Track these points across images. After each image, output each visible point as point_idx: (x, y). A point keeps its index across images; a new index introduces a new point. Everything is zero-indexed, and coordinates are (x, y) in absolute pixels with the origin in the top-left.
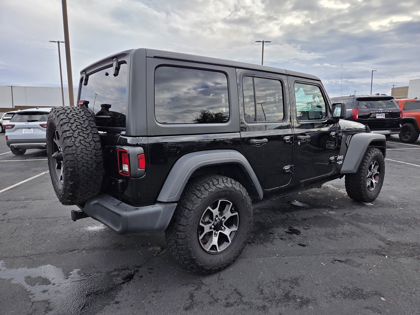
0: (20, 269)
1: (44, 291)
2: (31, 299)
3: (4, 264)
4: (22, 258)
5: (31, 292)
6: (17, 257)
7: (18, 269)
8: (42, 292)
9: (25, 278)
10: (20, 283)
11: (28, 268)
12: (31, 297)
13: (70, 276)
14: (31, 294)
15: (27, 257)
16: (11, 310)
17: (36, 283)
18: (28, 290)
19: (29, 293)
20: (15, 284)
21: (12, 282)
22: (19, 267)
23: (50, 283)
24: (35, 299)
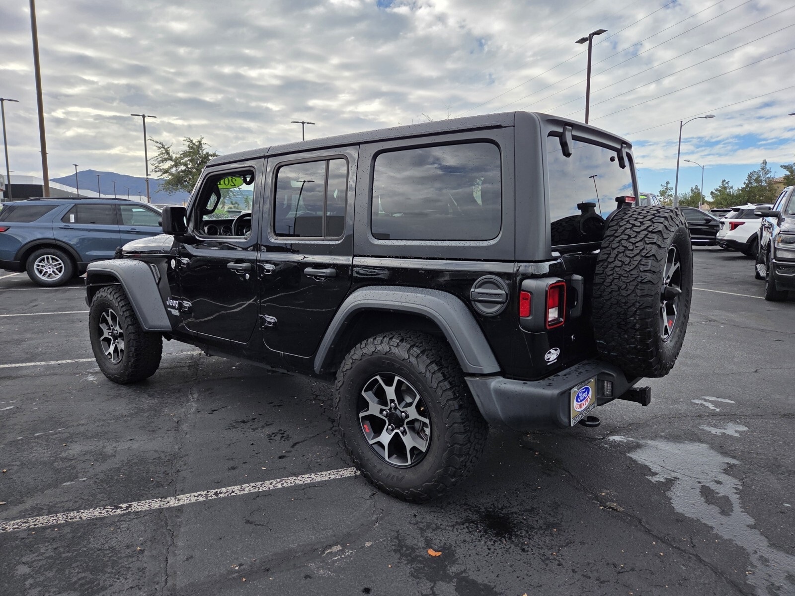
0: (726, 537)
1: (719, 482)
2: (742, 485)
3: (749, 568)
4: (707, 560)
5: (735, 491)
6: (715, 571)
7: (730, 539)
8: (722, 483)
9: (731, 515)
10: (742, 512)
11: (712, 528)
12: (740, 488)
13: (669, 477)
14: (737, 489)
15: (697, 556)
16: (772, 488)
17: (720, 498)
18: (738, 496)
19: (738, 492)
20: (750, 516)
21: (752, 521)
22: (726, 540)
23: (703, 486)
24: (736, 481)
